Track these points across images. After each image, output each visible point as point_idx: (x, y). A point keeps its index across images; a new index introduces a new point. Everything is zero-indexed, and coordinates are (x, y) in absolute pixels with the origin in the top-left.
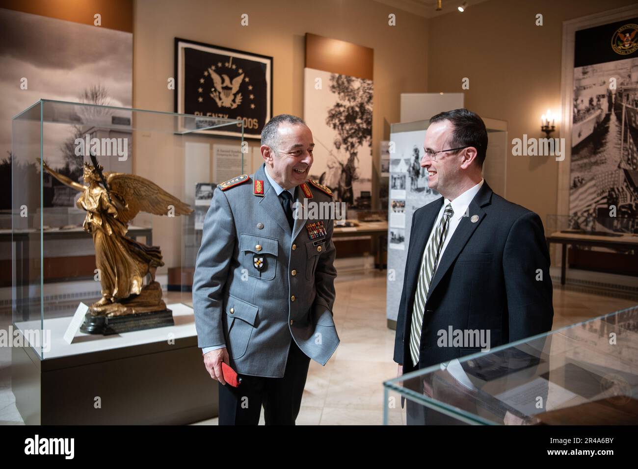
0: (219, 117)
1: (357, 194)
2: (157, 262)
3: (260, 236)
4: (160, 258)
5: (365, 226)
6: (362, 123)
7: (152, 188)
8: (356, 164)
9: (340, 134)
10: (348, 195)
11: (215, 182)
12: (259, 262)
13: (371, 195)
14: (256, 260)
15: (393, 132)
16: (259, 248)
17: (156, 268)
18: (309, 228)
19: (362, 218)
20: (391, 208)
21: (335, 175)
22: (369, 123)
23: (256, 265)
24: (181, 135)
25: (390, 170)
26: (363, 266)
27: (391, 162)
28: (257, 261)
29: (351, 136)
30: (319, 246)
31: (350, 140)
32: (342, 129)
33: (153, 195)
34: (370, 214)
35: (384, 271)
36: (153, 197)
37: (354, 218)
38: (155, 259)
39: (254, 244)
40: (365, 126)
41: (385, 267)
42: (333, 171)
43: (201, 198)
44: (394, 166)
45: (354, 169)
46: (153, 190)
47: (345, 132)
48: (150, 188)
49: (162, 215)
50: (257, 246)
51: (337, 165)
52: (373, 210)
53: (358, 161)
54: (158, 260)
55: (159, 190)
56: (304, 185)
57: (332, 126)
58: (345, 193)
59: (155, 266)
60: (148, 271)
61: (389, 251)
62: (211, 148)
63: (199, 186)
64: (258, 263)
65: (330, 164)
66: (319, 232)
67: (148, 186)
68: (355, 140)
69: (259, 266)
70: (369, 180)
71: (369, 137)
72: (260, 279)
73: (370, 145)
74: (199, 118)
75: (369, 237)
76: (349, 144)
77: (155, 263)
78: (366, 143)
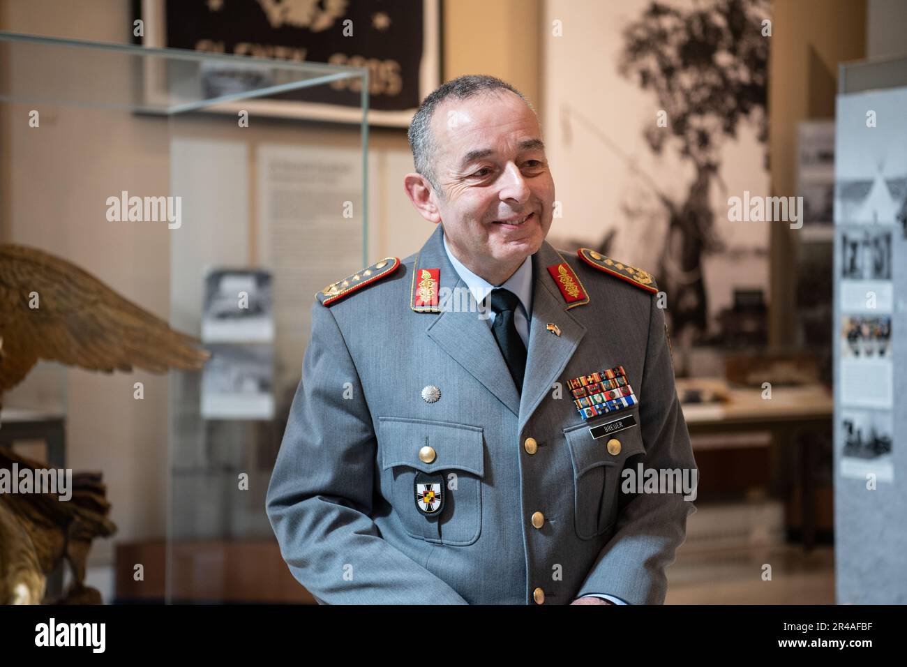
0: (274, 57)
1: (719, 298)
2: (91, 521)
3: (429, 422)
4: (103, 509)
5: (747, 403)
6: (735, 68)
7: (79, 287)
8: (715, 198)
9: (663, 105)
10: (690, 300)
11: (265, 262)
12: (431, 494)
13: (768, 297)
14: (421, 488)
15: (849, 91)
16: (429, 456)
17: (88, 542)
18: (577, 387)
19: (740, 376)
20: (841, 343)
21: (647, 237)
22: (758, 63)
23: (423, 505)
24: (162, 117)
25: (838, 216)
26: (746, 533)
27: (838, 192)
28: (426, 494)
29: (700, 110)
30: (612, 437)
31: (696, 122)
32: (670, 89)
33: (82, 308)
34: (764, 362)
35: (820, 552)
36: (81, 314)
37: (711, 374)
38: (87, 513)
39: (415, 446)
40: (744, 75)
41: (826, 537)
42: (639, 225)
43: (224, 316)
44: (850, 204)
45: (709, 216)
46: (81, 293)
47: (679, 97)
48: (73, 289)
49: (109, 370)
50: (426, 451)
51: (654, 205)
52: (774, 348)
53: (723, 188)
54: (96, 517)
55: (103, 293)
56: (561, 268)
57: (636, 77)
58: (681, 292)
59: (86, 535)
60: (64, 554)
61: (839, 486)
62: (253, 158)
63: (216, 278)
64: (427, 500)
65: (632, 203)
66: (612, 396)
67: (65, 282)
68: (710, 122)
69: (429, 508)
70: (758, 252)
71: (757, 113)
72: (441, 544)
73: (764, 137)
74: (212, 61)
75: (762, 439)
76: (693, 136)
77: (87, 525)
78: (747, 130)
